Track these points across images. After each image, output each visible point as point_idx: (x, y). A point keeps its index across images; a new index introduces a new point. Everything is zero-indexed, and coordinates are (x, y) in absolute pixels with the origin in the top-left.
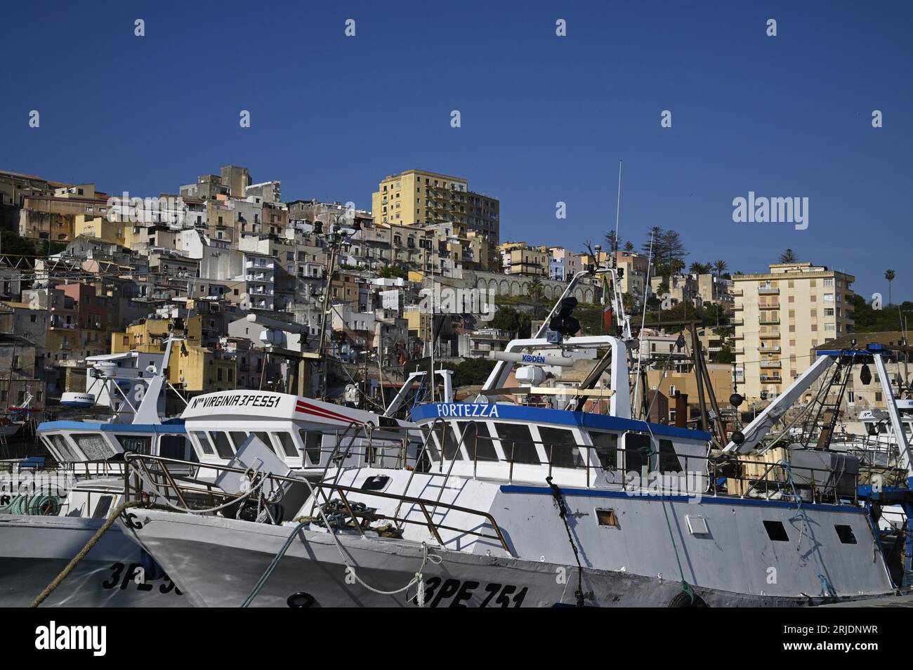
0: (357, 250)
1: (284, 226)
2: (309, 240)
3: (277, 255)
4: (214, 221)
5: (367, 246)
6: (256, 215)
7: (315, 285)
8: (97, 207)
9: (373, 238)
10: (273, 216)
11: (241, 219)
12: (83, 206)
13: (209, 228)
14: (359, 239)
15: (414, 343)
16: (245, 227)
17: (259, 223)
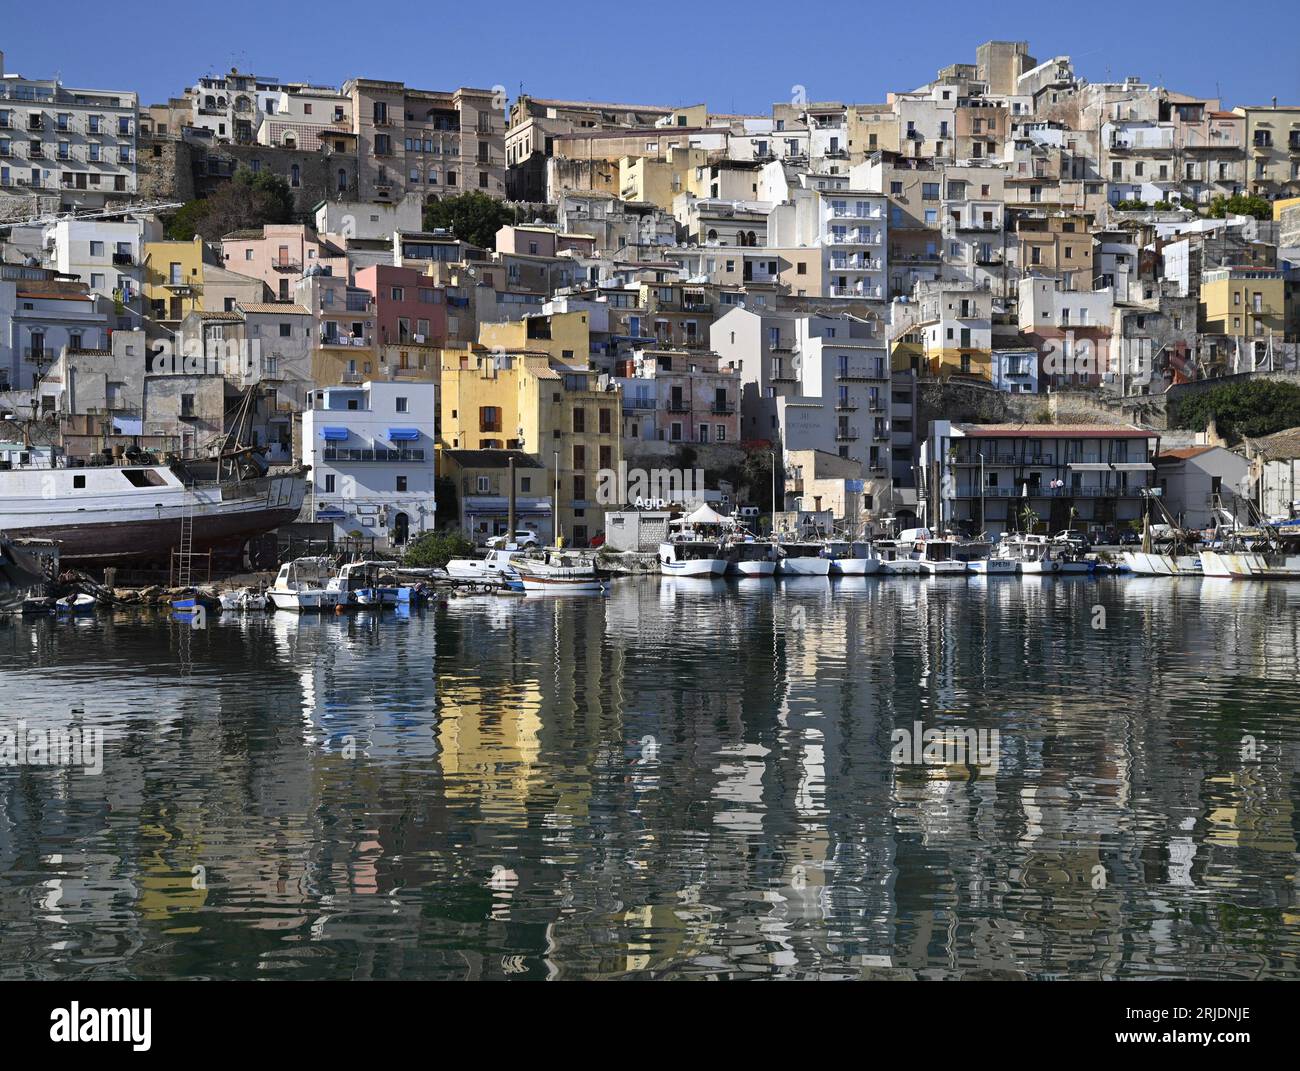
0: (1163, 169)
1: (1002, 137)
2: (1045, 160)
3: (899, 191)
4: (862, 144)
5: (1186, 159)
6: (944, 125)
7: (989, 245)
8: (664, 141)
9: (1199, 143)
10: (977, 122)
11: (912, 134)
12: (642, 143)
13: (852, 157)
14: (1167, 146)
15: (1213, 348)
16: (922, 147)
17: (950, 138)
